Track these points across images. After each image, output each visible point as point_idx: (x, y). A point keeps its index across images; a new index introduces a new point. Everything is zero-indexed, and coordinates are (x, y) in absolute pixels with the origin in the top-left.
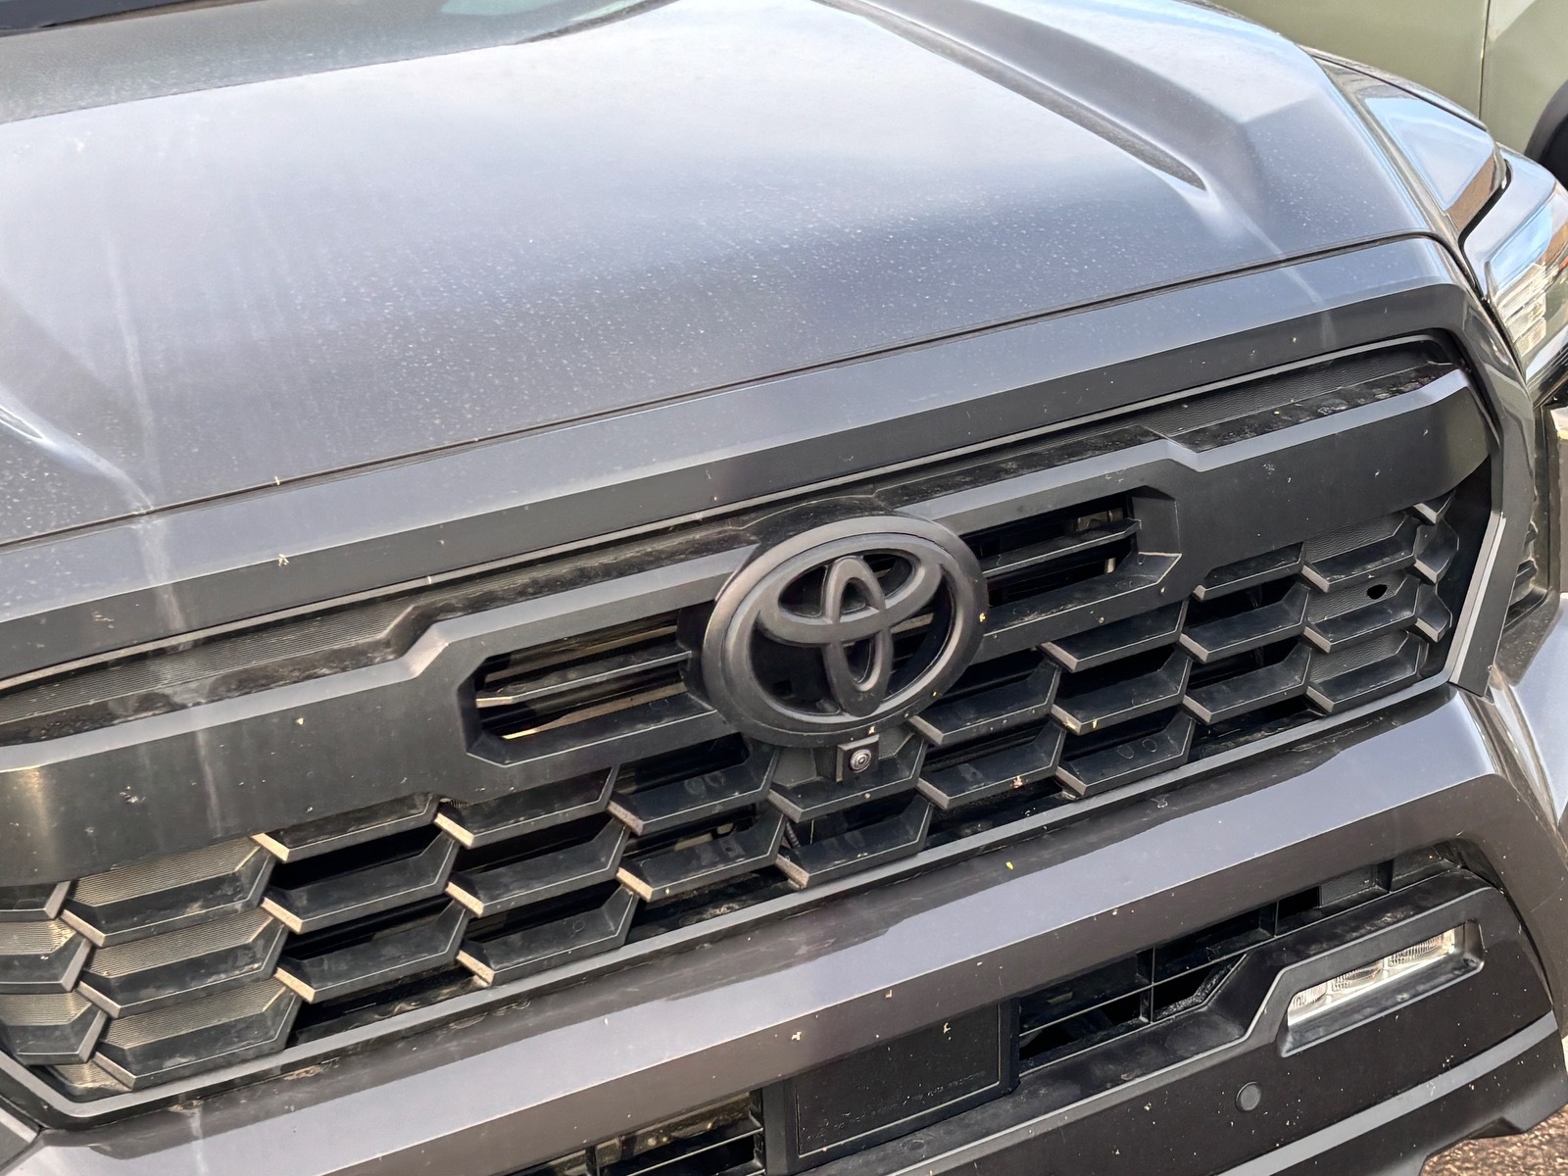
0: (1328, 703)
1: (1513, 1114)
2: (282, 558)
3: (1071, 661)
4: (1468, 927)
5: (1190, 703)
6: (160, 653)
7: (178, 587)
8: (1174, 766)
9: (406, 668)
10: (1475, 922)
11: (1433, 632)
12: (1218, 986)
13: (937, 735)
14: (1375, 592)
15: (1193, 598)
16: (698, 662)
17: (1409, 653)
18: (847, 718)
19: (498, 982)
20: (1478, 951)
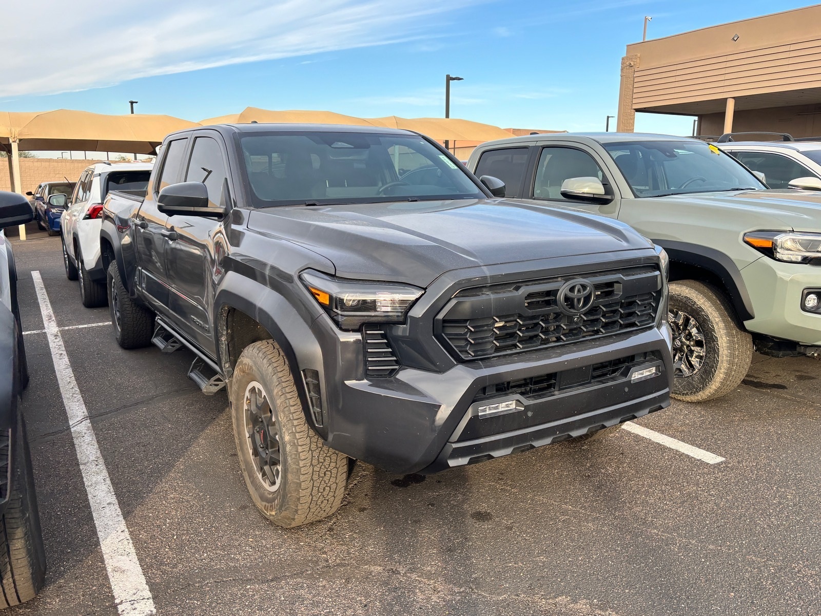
0: (639, 324)
1: (663, 405)
2: (503, 274)
3: (604, 309)
4: (658, 367)
5: (619, 320)
6: (483, 287)
7: (490, 276)
8: (616, 331)
9: (518, 293)
10: (659, 366)
11: (654, 315)
12: (620, 371)
13: (585, 318)
14: (645, 307)
15: (622, 302)
16: (556, 299)
17: (649, 318)
18: (576, 311)
19: (523, 348)
20: (660, 372)
